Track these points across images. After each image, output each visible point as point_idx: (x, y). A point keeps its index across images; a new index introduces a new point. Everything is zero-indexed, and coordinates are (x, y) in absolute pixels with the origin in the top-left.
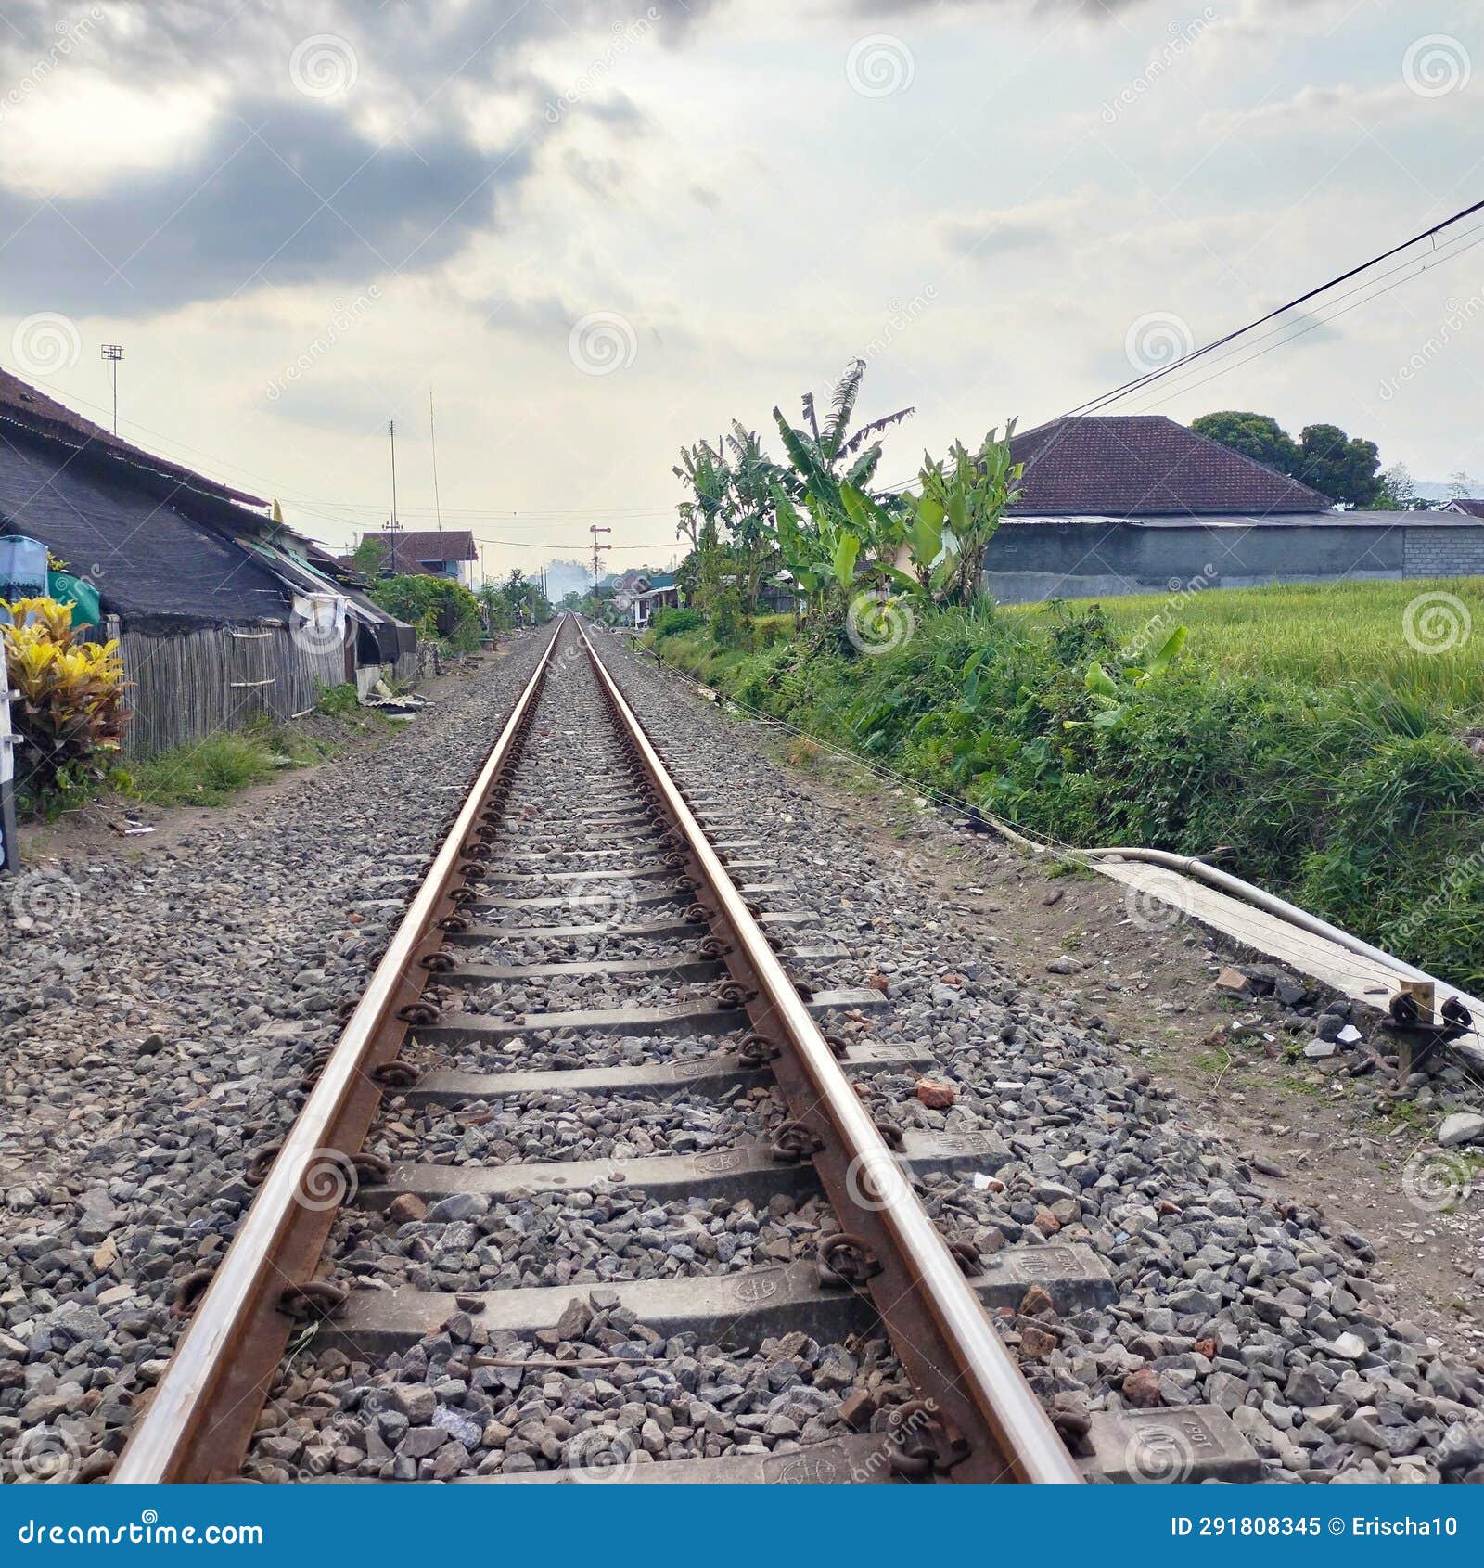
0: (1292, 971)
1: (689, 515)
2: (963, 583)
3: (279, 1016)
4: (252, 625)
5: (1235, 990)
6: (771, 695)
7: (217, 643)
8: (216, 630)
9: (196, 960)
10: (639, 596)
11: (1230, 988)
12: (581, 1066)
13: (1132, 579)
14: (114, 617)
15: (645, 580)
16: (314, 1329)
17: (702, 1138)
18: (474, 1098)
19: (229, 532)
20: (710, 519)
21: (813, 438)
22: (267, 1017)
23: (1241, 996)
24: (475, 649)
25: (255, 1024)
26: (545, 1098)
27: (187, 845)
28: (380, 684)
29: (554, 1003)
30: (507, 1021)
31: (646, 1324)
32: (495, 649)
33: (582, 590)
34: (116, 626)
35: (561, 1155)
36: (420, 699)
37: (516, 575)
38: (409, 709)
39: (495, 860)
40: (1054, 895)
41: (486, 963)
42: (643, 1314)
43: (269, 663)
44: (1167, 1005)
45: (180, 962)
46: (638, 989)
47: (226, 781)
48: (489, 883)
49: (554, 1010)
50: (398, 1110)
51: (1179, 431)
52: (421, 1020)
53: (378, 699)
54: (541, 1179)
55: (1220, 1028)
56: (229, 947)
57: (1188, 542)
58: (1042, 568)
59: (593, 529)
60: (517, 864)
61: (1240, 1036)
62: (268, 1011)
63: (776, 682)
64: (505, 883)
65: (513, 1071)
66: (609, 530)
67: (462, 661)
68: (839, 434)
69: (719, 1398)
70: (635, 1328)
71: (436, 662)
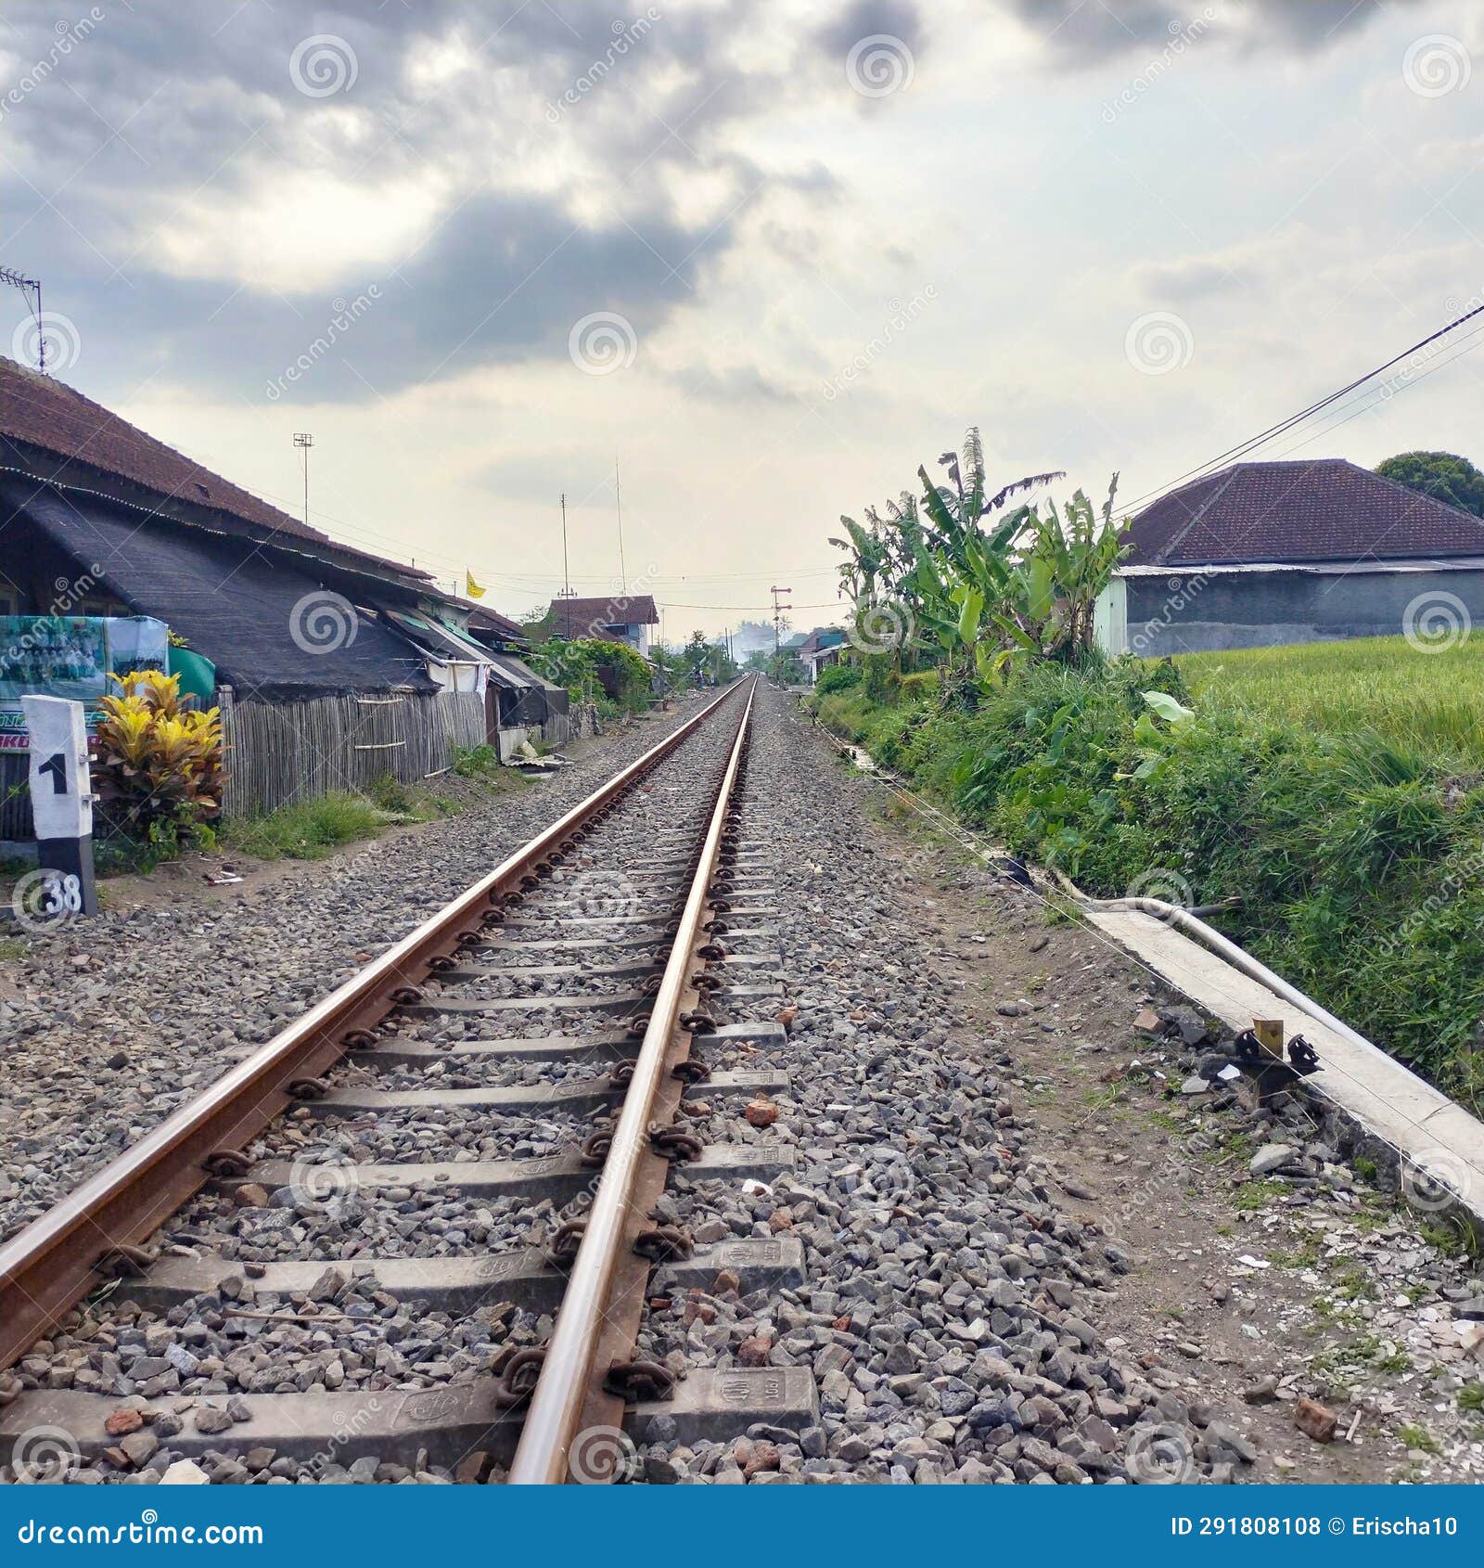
0: (1205, 1014)
1: (850, 575)
2: (1072, 637)
3: (246, 1040)
4: (381, 691)
5: (1148, 1031)
6: (903, 751)
7: (341, 710)
8: (340, 697)
9: (202, 991)
10: (816, 655)
11: (1145, 1029)
12: (477, 1086)
13: (1309, 628)
14: (228, 688)
15: (822, 639)
16: (116, 1284)
17: (539, 1147)
18: (368, 1110)
19: (382, 606)
20: (869, 579)
21: (958, 495)
22: (235, 1040)
23: (1152, 1036)
24: (642, 709)
25: (221, 1046)
26: (428, 1113)
27: (262, 893)
28: (525, 745)
29: (488, 1031)
30: (439, 1047)
31: (389, 1292)
32: (665, 709)
33: (768, 647)
34: (229, 696)
35: (408, 1158)
36: (560, 759)
37: (698, 637)
38: (548, 768)
39: (525, 907)
40: (1039, 942)
41: (453, 997)
42: (387, 1284)
43: (399, 726)
44: (1089, 1045)
45: (184, 993)
46: (573, 1020)
47: (332, 835)
48: (506, 928)
49: (485, 1038)
50: (300, 1120)
51: (1360, 475)
52: (361, 1045)
53: (520, 759)
54: (379, 1177)
55: (1120, 1066)
56: (237, 980)
57: (1368, 590)
58: (1212, 618)
59: (774, 590)
60: (540, 911)
61: (1134, 1072)
62: (238, 1036)
63: (907, 738)
64: (520, 927)
65: (416, 1089)
66: (789, 590)
67: (624, 721)
68: (978, 493)
69: (408, 1349)
70: (376, 1294)
71: (594, 723)
